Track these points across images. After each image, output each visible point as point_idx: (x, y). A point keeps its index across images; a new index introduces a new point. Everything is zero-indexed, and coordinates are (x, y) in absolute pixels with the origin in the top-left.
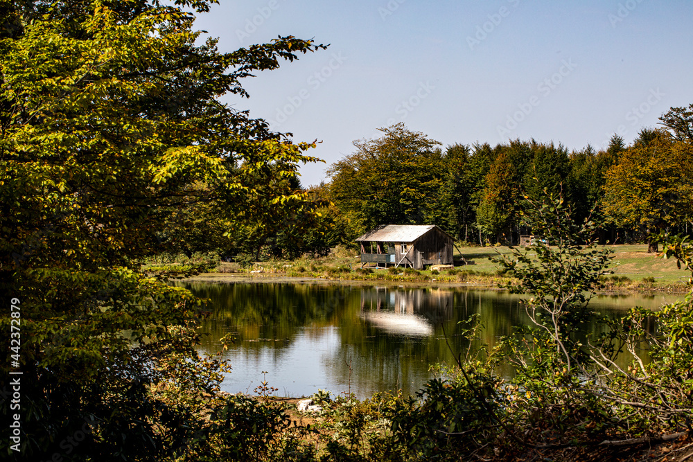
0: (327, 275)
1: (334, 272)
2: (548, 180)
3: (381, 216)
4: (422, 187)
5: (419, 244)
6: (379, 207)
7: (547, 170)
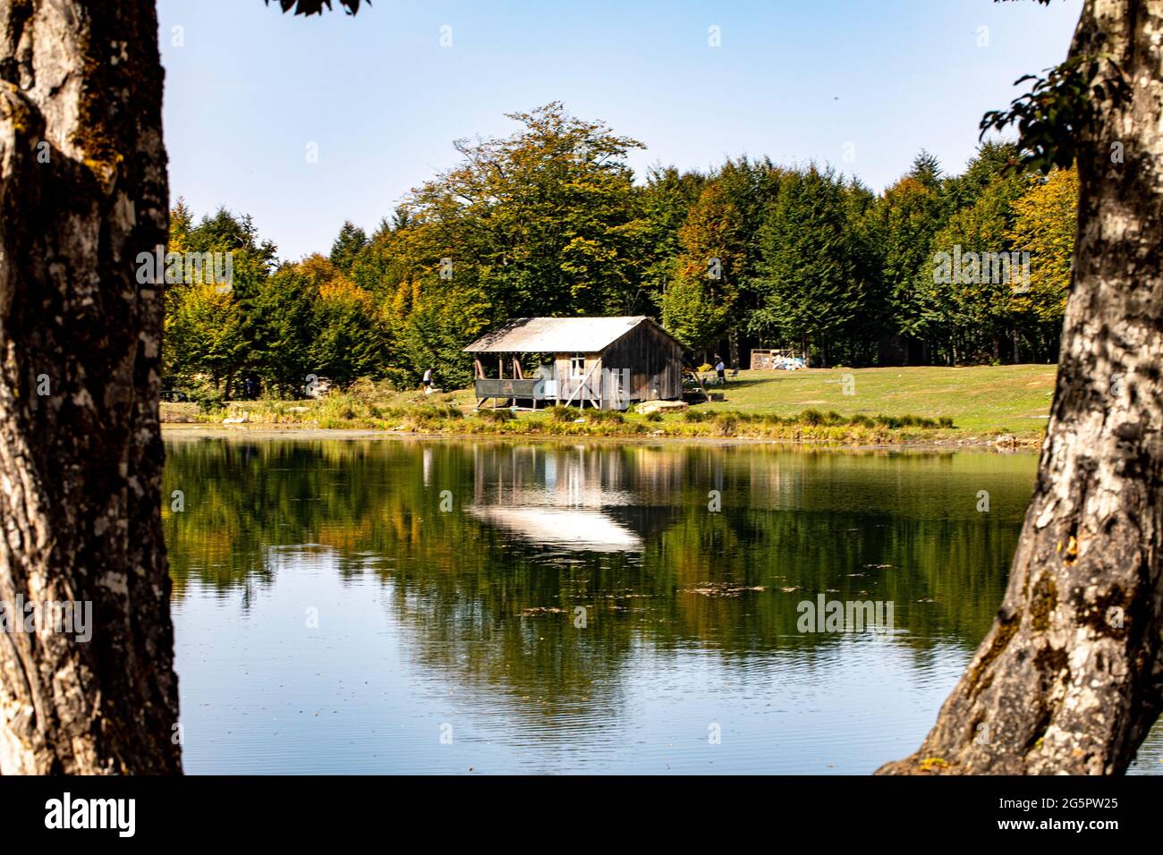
0: (413, 424)
1: (430, 417)
2: (810, 237)
3: (519, 298)
4: (609, 236)
5: (612, 357)
6: (515, 280)
7: (806, 216)
